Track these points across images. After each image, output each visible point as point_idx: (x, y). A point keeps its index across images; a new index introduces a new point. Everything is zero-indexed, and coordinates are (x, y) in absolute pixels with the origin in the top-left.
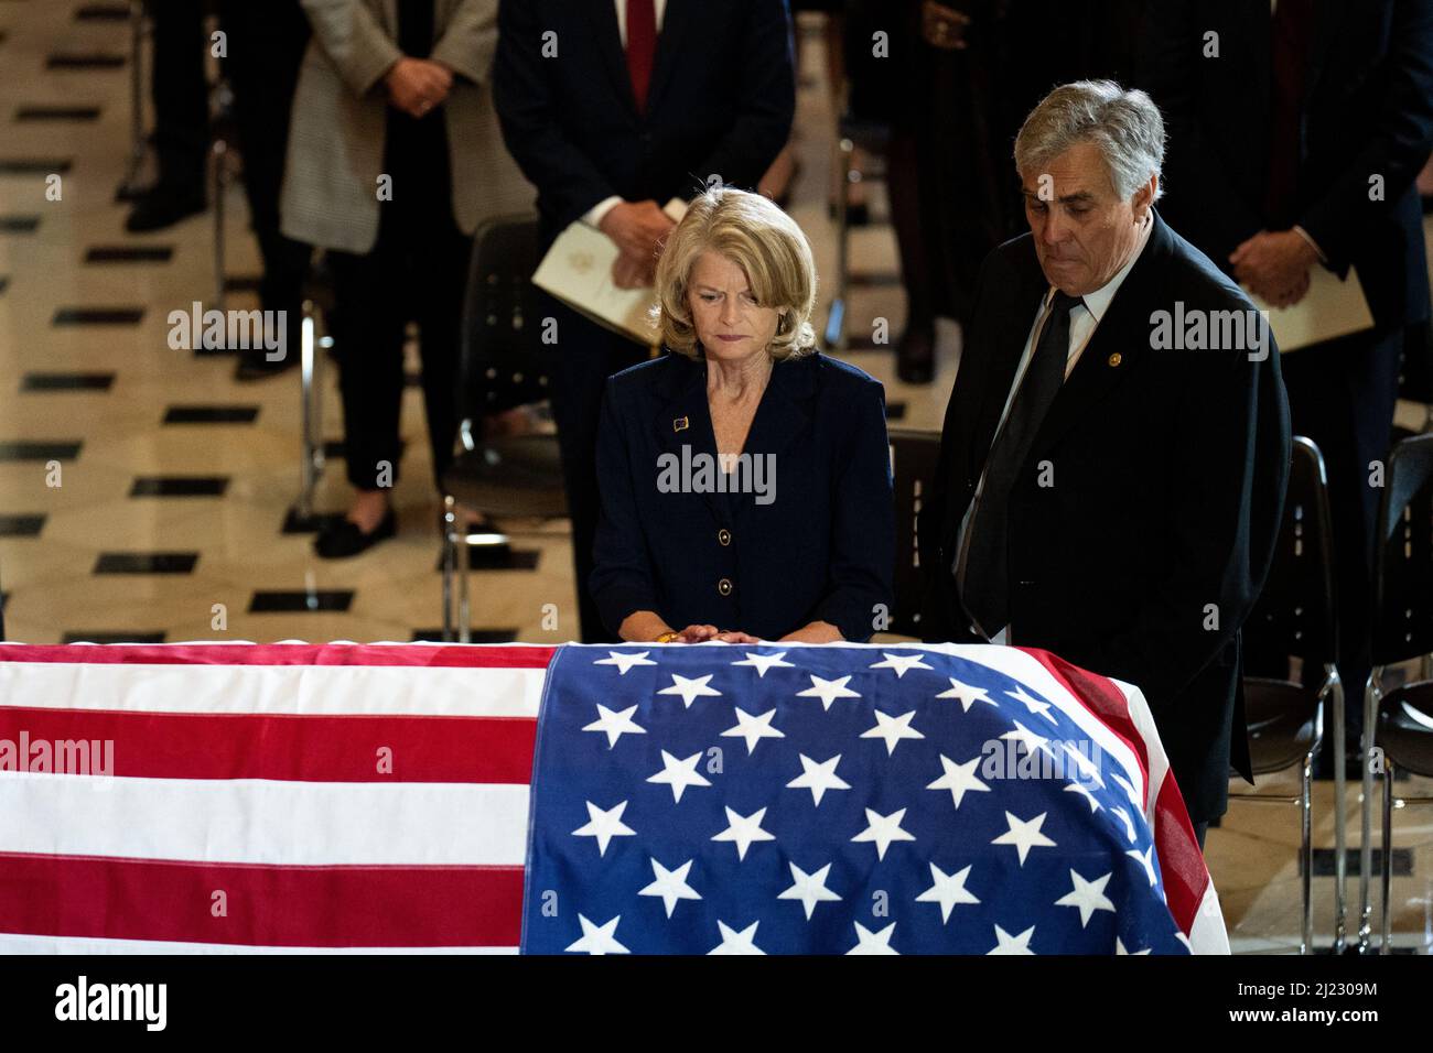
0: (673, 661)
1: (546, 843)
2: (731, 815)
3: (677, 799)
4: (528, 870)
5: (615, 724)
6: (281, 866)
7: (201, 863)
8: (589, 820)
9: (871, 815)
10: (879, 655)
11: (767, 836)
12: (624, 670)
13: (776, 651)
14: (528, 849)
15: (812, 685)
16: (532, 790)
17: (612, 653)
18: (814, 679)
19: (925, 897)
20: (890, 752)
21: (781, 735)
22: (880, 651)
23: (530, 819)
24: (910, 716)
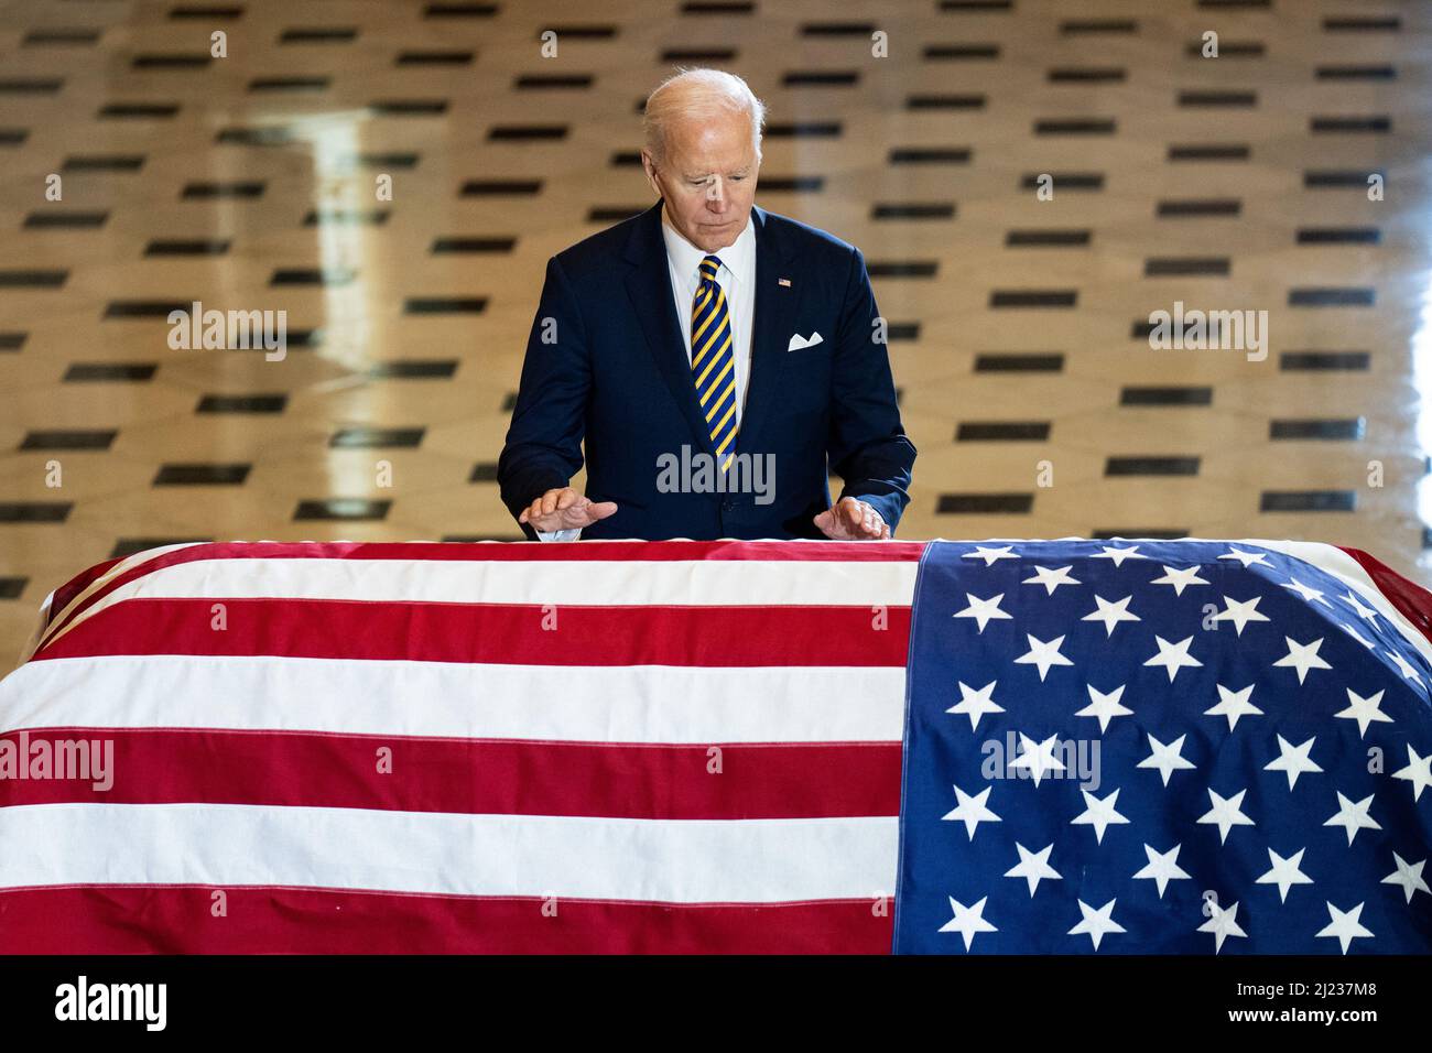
0: (1036, 554)
1: (922, 720)
2: (1093, 692)
3: (1043, 677)
4: (906, 745)
5: (984, 611)
6: (677, 745)
7: (603, 743)
8: (961, 699)
9: (1223, 691)
10: (1226, 548)
11: (1126, 712)
12: (990, 562)
13: (1130, 545)
14: (906, 728)
15: (1165, 574)
16: (908, 672)
17: (978, 548)
18: (1167, 569)
19: (1273, 766)
20: (1239, 633)
21: (1138, 619)
22: (1227, 545)
23: (907, 698)
24: (1256, 601)
